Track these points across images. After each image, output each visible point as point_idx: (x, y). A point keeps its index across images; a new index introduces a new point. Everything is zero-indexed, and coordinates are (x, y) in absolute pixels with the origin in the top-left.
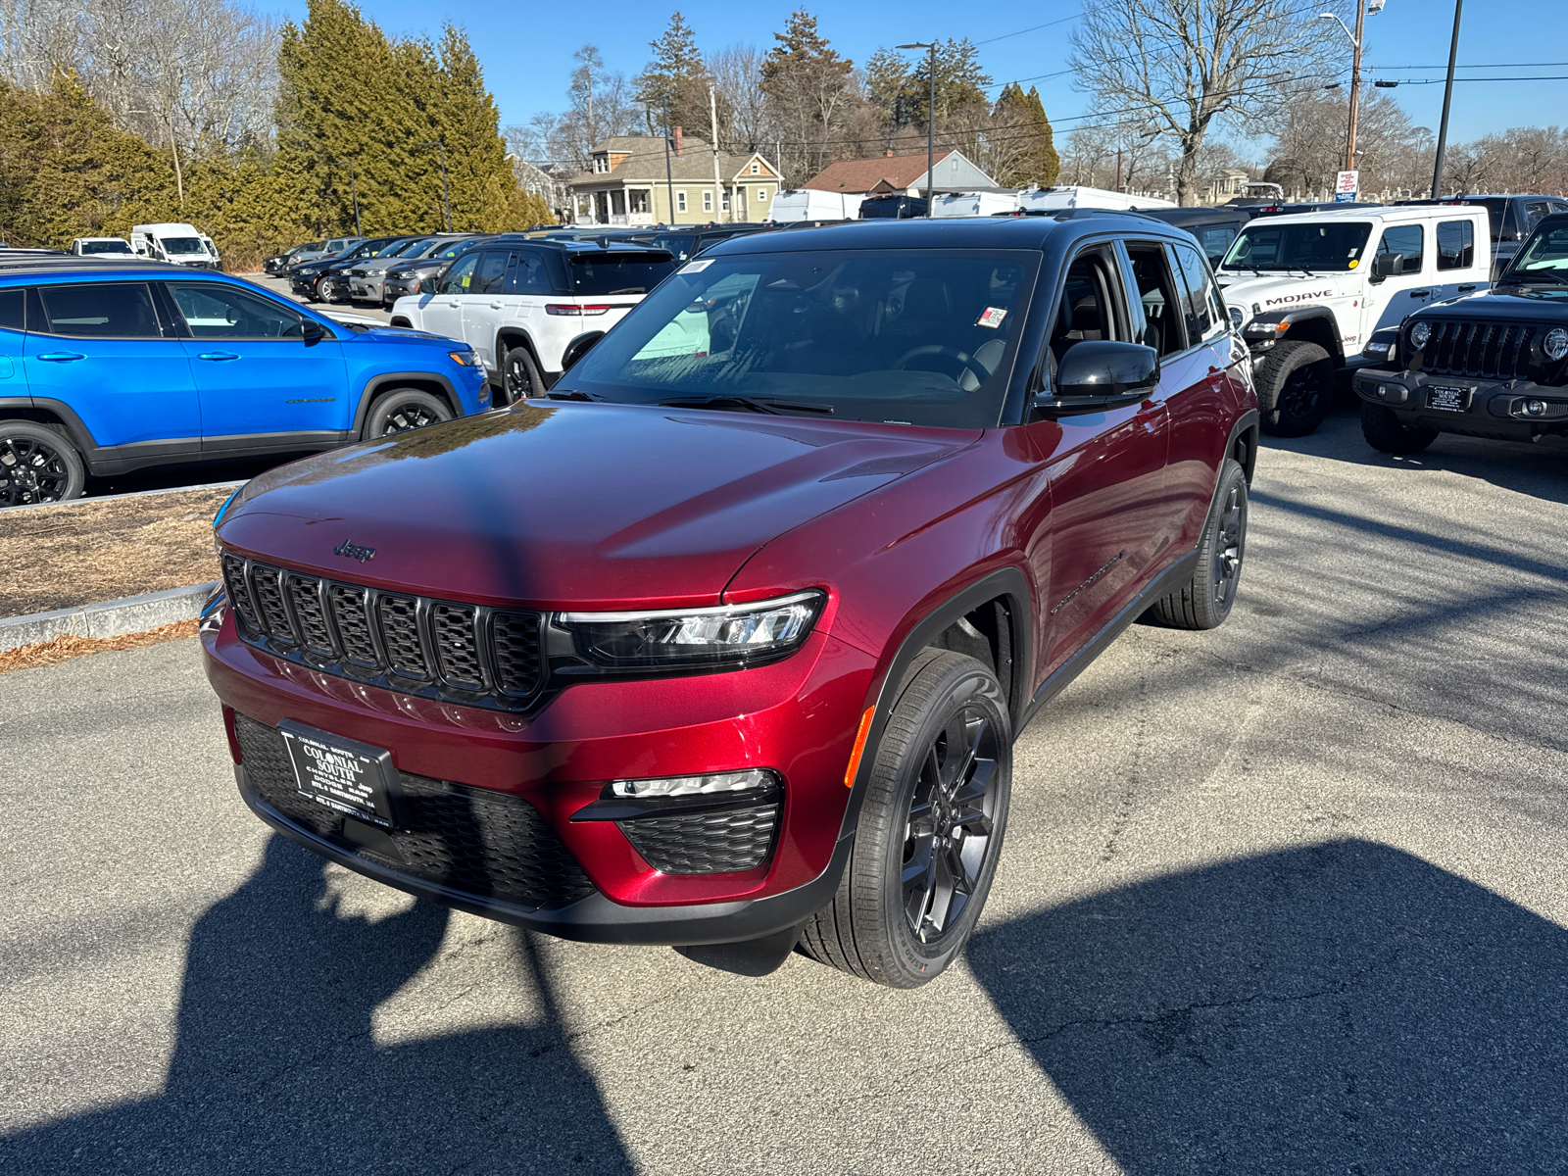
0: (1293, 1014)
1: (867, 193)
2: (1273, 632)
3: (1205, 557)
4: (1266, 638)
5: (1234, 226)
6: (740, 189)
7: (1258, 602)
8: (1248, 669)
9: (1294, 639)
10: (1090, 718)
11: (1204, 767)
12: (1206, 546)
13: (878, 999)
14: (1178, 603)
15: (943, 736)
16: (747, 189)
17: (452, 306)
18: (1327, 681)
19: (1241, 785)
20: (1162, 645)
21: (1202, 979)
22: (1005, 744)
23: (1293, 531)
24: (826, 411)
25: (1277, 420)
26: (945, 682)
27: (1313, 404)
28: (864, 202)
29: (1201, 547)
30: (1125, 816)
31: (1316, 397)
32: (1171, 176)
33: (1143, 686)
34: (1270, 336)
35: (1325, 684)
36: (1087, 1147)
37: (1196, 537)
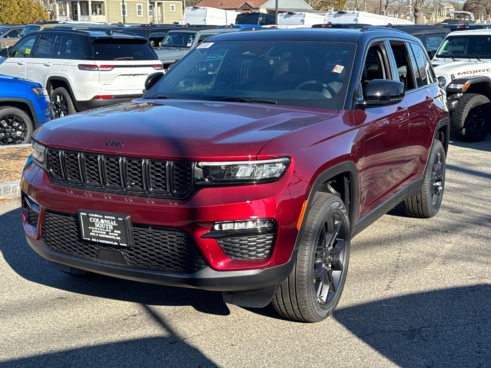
0: (459, 329)
1: (236, 10)
2: (458, 219)
3: (426, 182)
4: (454, 221)
5: (443, 35)
6: (159, 4)
7: (452, 208)
8: (447, 232)
9: (467, 222)
10: (378, 248)
11: (426, 264)
12: (427, 177)
13: (301, 327)
14: (415, 204)
15: (326, 223)
16: (164, 4)
17: (19, 64)
18: (480, 236)
19: (442, 268)
20: (408, 224)
21: (425, 321)
22: (348, 234)
23: (470, 182)
24: (274, 103)
25: (464, 133)
26: (328, 201)
27: (482, 125)
28: (238, 15)
29: (424, 176)
30: (394, 277)
31: (484, 122)
32: (410, 6)
33: (400, 237)
34: (460, 91)
35: (480, 237)
36: (385, 361)
37: (421, 173)
